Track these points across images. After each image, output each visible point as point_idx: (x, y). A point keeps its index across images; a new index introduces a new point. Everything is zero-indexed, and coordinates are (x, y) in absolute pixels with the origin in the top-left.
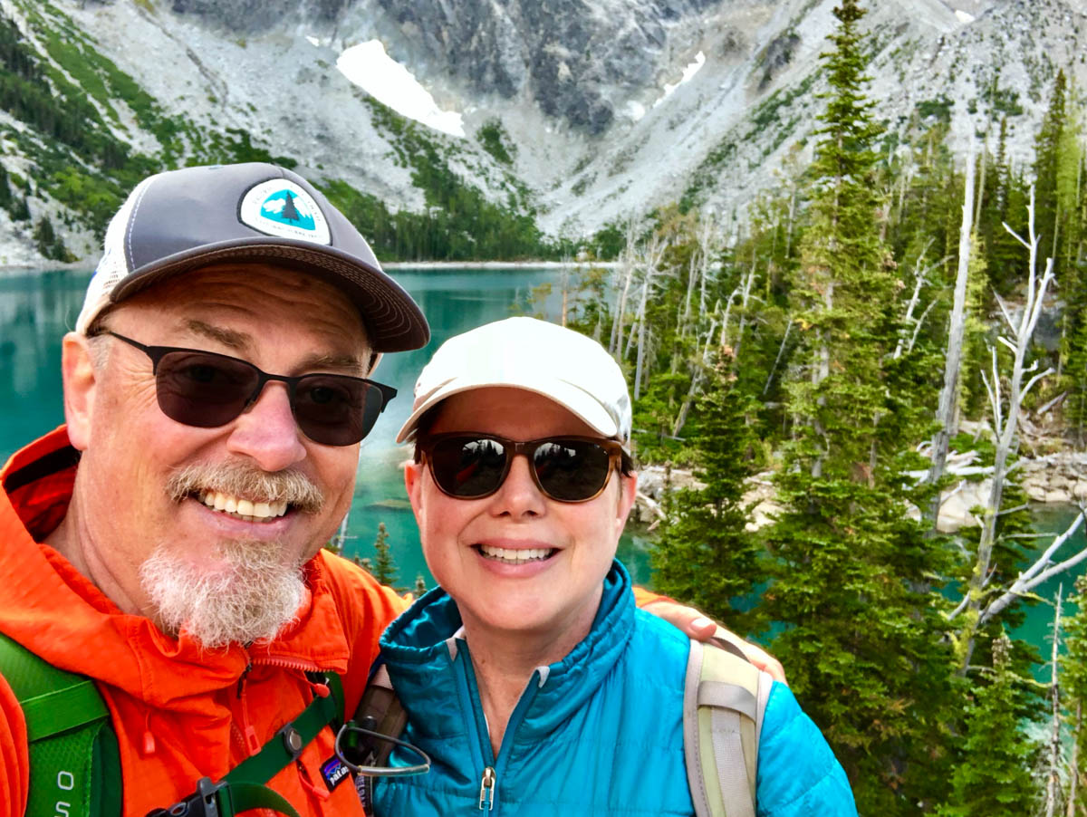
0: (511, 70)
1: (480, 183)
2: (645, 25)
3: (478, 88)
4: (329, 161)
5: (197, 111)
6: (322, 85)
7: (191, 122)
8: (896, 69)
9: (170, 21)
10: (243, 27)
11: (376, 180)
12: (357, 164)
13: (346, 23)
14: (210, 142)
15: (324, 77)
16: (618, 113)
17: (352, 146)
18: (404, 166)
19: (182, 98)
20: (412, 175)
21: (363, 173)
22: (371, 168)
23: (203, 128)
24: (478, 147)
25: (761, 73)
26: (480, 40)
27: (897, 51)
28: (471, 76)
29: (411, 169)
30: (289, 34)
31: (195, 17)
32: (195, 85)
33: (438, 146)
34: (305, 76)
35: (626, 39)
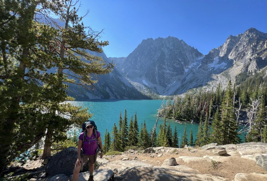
0: (157, 82)
2: (170, 78)
7: (128, 86)
13: (142, 77)
14: (130, 88)
16: (168, 86)
19: (127, 84)
25: (182, 82)
28: (153, 82)
30: (137, 79)
35: (168, 79)
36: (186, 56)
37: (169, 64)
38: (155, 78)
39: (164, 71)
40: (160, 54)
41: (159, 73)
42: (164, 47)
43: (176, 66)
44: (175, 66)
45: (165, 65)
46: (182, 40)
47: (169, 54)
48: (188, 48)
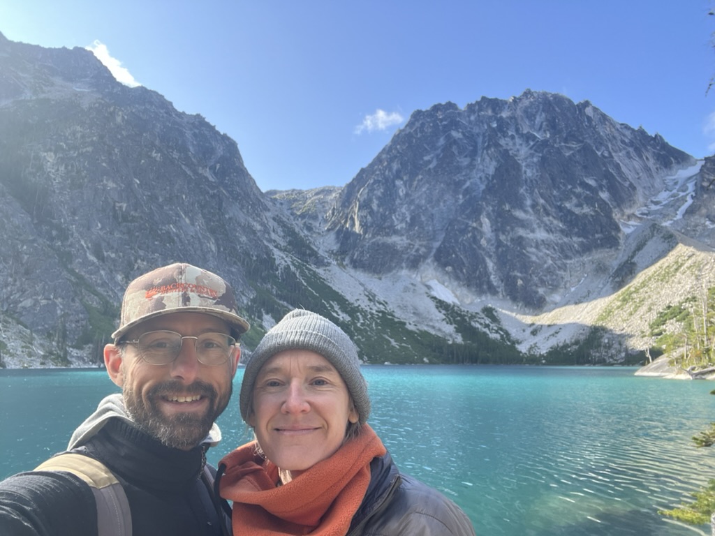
0: (495, 284)
1: (486, 330)
2: (557, 262)
3: (481, 292)
4: (419, 322)
5: (364, 304)
6: (413, 292)
7: (362, 309)
8: (692, 274)
9: (352, 271)
10: (380, 272)
11: (440, 330)
12: (431, 324)
13: (422, 268)
14: (370, 316)
15: (414, 290)
16: (547, 299)
17: (427, 316)
18: (451, 324)
19: (358, 300)
20: (455, 328)
21: (433, 327)
22: (437, 325)
23: (366, 311)
24: (483, 316)
26: (480, 272)
27: (691, 266)
28: (477, 287)
29: (454, 325)
30: (399, 274)
31: (361, 269)
32: (363, 295)
33: (465, 316)
34: (406, 290)
35: (549, 268)
36: (617, 167)
37: (542, 201)
38: (486, 267)
39: (524, 235)
40: (494, 163)
41: (499, 244)
42: (510, 133)
43: (577, 211)
44: (570, 212)
45: (521, 207)
46: (587, 104)
47: (535, 160)
48: (616, 134)
